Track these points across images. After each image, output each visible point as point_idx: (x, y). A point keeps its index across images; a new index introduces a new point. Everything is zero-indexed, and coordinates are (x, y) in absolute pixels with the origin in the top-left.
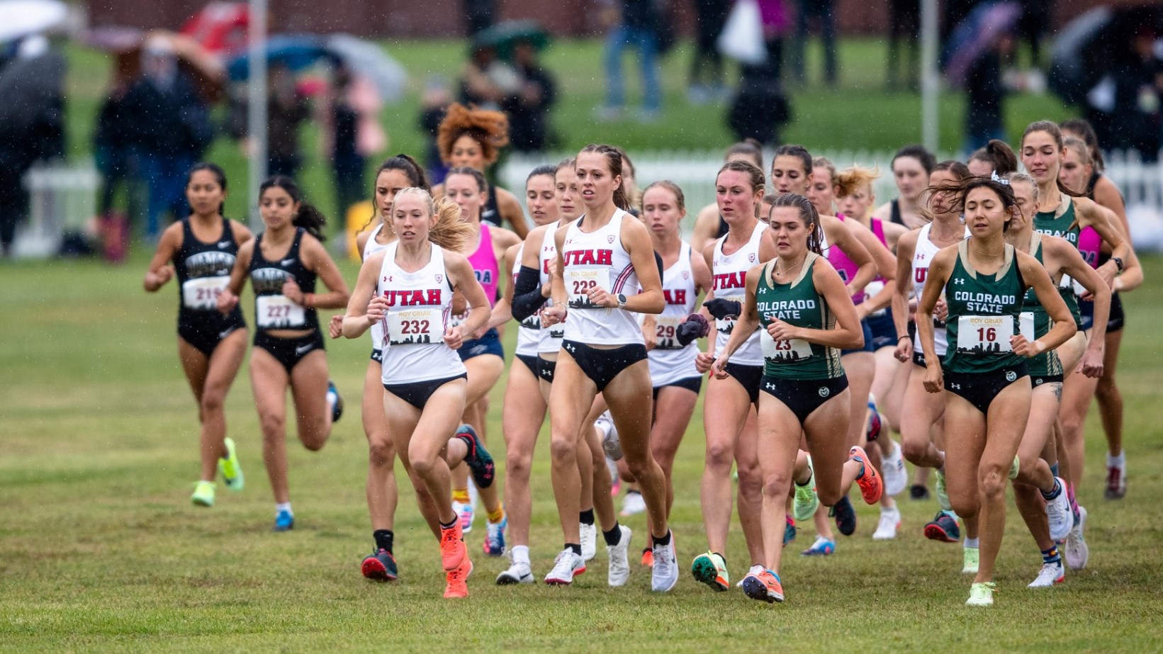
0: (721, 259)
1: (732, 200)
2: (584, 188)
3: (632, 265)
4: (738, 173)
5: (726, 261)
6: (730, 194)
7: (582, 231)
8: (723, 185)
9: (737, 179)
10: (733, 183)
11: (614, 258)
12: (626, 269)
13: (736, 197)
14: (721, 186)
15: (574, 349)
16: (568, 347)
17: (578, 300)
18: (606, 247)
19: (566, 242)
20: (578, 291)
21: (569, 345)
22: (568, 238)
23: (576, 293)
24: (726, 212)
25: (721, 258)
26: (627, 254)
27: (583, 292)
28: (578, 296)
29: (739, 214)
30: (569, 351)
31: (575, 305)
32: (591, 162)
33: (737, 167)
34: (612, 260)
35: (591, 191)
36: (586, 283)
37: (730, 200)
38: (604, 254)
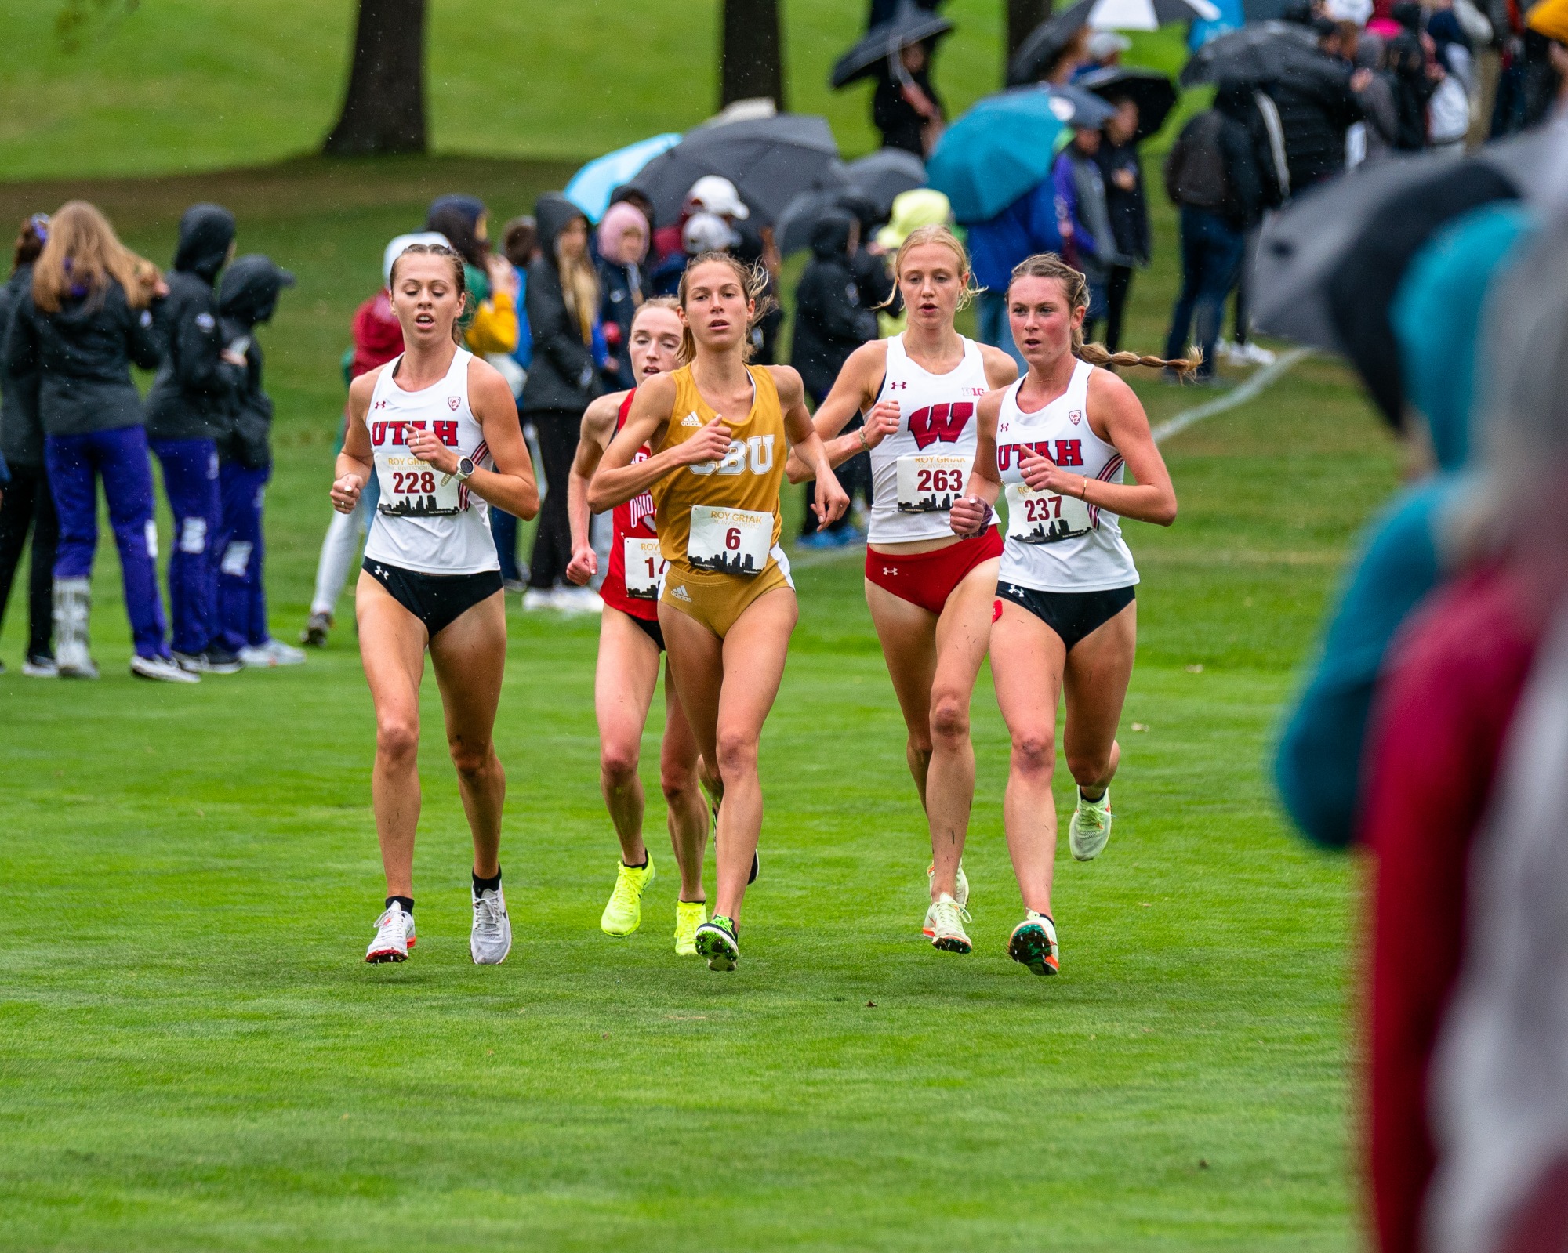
0: (1017, 420)
1: (1040, 326)
2: (418, 312)
3: (485, 444)
4: (1046, 282)
5: (1027, 422)
6: (1035, 315)
7: (400, 386)
8: (1024, 302)
9: (1045, 290)
10: (1040, 298)
11: (460, 434)
12: (478, 450)
13: (1045, 321)
14: (1018, 304)
15: (386, 574)
16: (377, 572)
17: (401, 502)
18: (447, 416)
19: (373, 405)
20: (400, 488)
21: (379, 567)
22: (376, 398)
23: (397, 491)
24: (1032, 347)
25: (1018, 418)
26: (477, 425)
27: (410, 490)
28: (402, 497)
29: (1052, 349)
30: (379, 578)
31: (395, 510)
32: (431, 268)
33: (1042, 271)
34: (458, 437)
35: (430, 316)
36: (415, 475)
37: (1036, 326)
38: (445, 428)
